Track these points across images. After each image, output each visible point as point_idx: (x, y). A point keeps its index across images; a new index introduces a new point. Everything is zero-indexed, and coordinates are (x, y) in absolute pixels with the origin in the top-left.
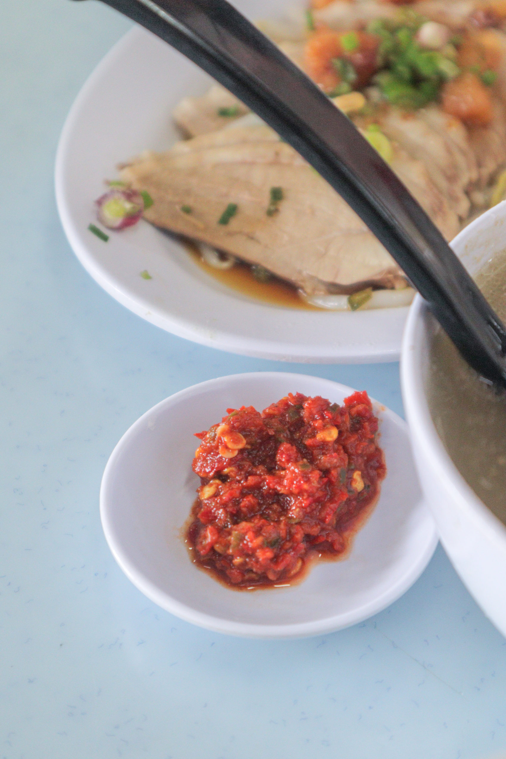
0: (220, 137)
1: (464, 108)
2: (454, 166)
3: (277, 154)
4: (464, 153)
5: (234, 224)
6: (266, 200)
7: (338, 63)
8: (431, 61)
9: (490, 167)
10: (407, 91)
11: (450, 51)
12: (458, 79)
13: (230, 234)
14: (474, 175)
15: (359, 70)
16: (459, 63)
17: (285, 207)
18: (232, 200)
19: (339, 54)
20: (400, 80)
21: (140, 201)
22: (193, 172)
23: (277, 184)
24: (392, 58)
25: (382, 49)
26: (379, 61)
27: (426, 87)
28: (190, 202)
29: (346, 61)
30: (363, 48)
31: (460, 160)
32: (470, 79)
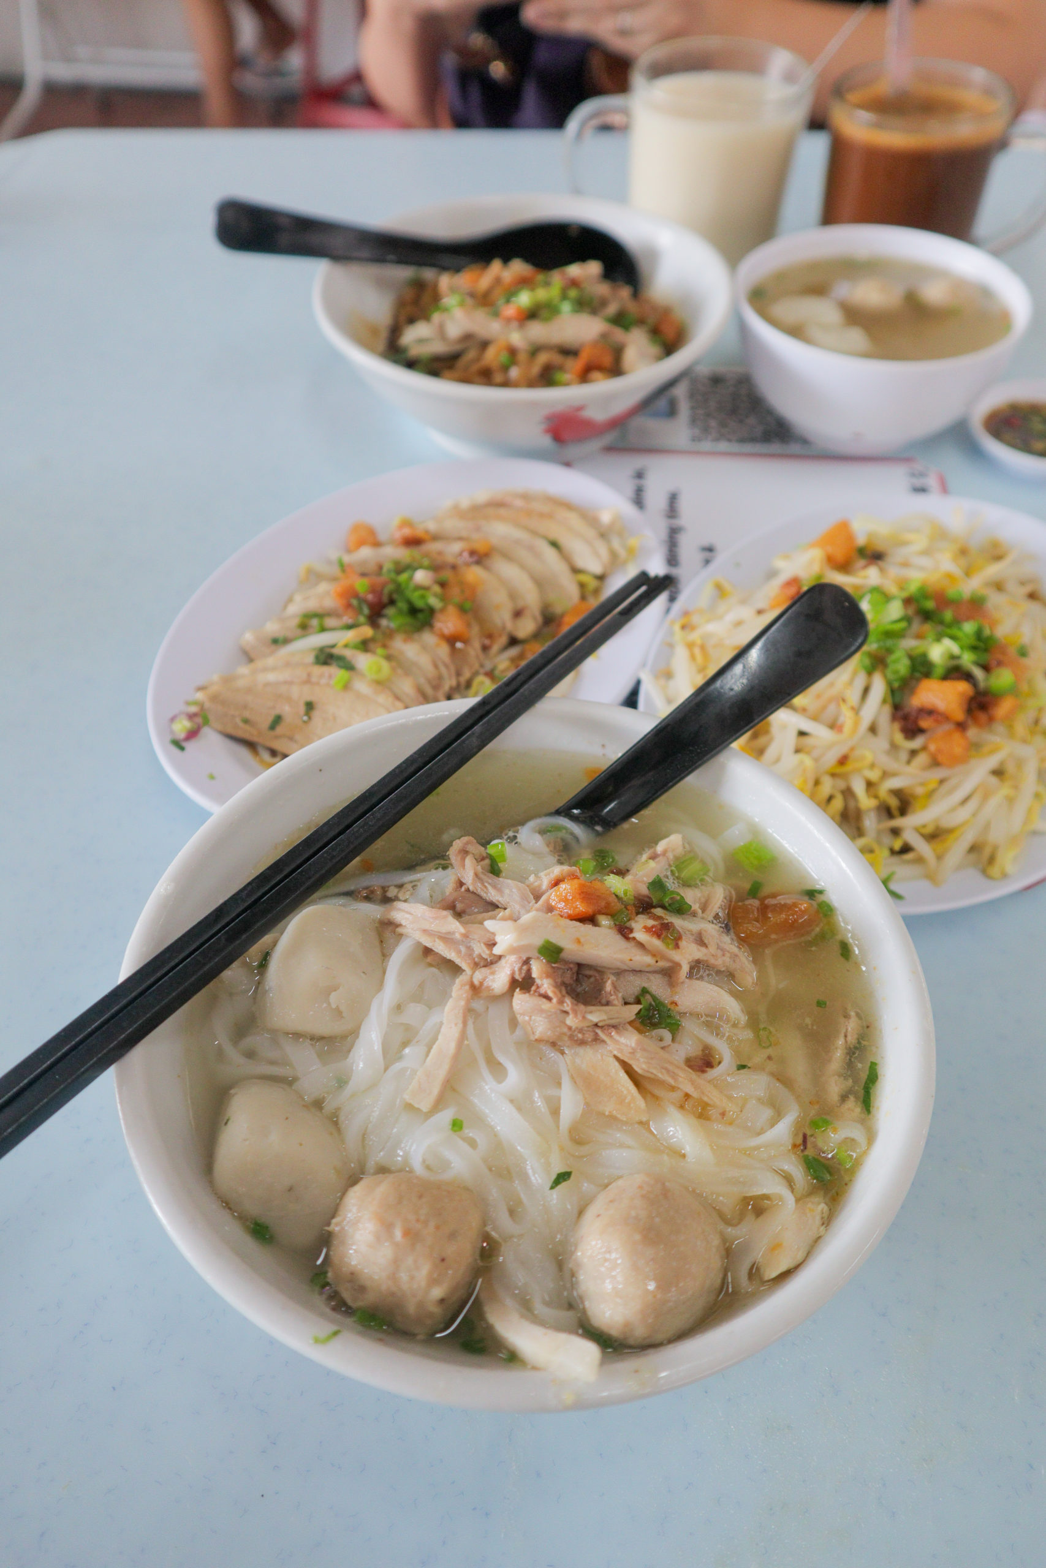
0: (270, 661)
1: (446, 631)
2: (440, 678)
3: (309, 675)
4: (446, 666)
5: (279, 730)
6: (302, 709)
7: (355, 602)
8: (423, 597)
9: (467, 674)
10: (408, 620)
11: (437, 589)
12: (443, 610)
13: (277, 737)
14: (454, 683)
15: (372, 606)
16: (444, 598)
17: (316, 714)
18: (277, 712)
19: (356, 595)
20: (400, 612)
21: (199, 720)
22: (249, 690)
23: (309, 699)
24: (395, 596)
25: (386, 591)
26: (385, 599)
27: (420, 616)
28: (247, 714)
29: (362, 600)
30: (373, 590)
31: (443, 670)
32: (452, 610)
